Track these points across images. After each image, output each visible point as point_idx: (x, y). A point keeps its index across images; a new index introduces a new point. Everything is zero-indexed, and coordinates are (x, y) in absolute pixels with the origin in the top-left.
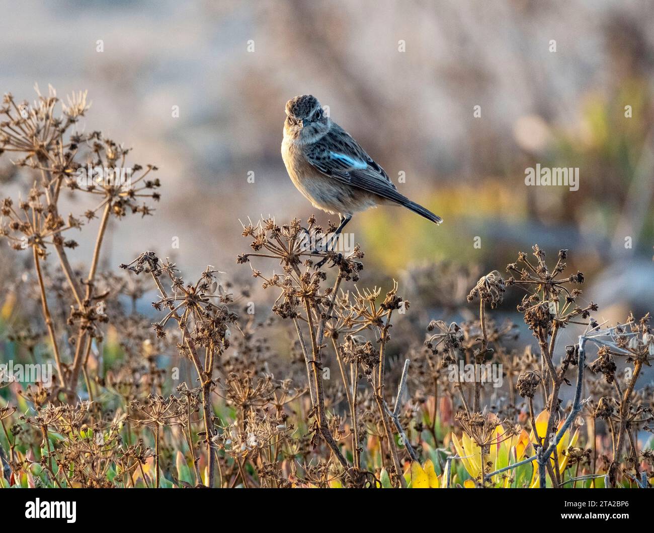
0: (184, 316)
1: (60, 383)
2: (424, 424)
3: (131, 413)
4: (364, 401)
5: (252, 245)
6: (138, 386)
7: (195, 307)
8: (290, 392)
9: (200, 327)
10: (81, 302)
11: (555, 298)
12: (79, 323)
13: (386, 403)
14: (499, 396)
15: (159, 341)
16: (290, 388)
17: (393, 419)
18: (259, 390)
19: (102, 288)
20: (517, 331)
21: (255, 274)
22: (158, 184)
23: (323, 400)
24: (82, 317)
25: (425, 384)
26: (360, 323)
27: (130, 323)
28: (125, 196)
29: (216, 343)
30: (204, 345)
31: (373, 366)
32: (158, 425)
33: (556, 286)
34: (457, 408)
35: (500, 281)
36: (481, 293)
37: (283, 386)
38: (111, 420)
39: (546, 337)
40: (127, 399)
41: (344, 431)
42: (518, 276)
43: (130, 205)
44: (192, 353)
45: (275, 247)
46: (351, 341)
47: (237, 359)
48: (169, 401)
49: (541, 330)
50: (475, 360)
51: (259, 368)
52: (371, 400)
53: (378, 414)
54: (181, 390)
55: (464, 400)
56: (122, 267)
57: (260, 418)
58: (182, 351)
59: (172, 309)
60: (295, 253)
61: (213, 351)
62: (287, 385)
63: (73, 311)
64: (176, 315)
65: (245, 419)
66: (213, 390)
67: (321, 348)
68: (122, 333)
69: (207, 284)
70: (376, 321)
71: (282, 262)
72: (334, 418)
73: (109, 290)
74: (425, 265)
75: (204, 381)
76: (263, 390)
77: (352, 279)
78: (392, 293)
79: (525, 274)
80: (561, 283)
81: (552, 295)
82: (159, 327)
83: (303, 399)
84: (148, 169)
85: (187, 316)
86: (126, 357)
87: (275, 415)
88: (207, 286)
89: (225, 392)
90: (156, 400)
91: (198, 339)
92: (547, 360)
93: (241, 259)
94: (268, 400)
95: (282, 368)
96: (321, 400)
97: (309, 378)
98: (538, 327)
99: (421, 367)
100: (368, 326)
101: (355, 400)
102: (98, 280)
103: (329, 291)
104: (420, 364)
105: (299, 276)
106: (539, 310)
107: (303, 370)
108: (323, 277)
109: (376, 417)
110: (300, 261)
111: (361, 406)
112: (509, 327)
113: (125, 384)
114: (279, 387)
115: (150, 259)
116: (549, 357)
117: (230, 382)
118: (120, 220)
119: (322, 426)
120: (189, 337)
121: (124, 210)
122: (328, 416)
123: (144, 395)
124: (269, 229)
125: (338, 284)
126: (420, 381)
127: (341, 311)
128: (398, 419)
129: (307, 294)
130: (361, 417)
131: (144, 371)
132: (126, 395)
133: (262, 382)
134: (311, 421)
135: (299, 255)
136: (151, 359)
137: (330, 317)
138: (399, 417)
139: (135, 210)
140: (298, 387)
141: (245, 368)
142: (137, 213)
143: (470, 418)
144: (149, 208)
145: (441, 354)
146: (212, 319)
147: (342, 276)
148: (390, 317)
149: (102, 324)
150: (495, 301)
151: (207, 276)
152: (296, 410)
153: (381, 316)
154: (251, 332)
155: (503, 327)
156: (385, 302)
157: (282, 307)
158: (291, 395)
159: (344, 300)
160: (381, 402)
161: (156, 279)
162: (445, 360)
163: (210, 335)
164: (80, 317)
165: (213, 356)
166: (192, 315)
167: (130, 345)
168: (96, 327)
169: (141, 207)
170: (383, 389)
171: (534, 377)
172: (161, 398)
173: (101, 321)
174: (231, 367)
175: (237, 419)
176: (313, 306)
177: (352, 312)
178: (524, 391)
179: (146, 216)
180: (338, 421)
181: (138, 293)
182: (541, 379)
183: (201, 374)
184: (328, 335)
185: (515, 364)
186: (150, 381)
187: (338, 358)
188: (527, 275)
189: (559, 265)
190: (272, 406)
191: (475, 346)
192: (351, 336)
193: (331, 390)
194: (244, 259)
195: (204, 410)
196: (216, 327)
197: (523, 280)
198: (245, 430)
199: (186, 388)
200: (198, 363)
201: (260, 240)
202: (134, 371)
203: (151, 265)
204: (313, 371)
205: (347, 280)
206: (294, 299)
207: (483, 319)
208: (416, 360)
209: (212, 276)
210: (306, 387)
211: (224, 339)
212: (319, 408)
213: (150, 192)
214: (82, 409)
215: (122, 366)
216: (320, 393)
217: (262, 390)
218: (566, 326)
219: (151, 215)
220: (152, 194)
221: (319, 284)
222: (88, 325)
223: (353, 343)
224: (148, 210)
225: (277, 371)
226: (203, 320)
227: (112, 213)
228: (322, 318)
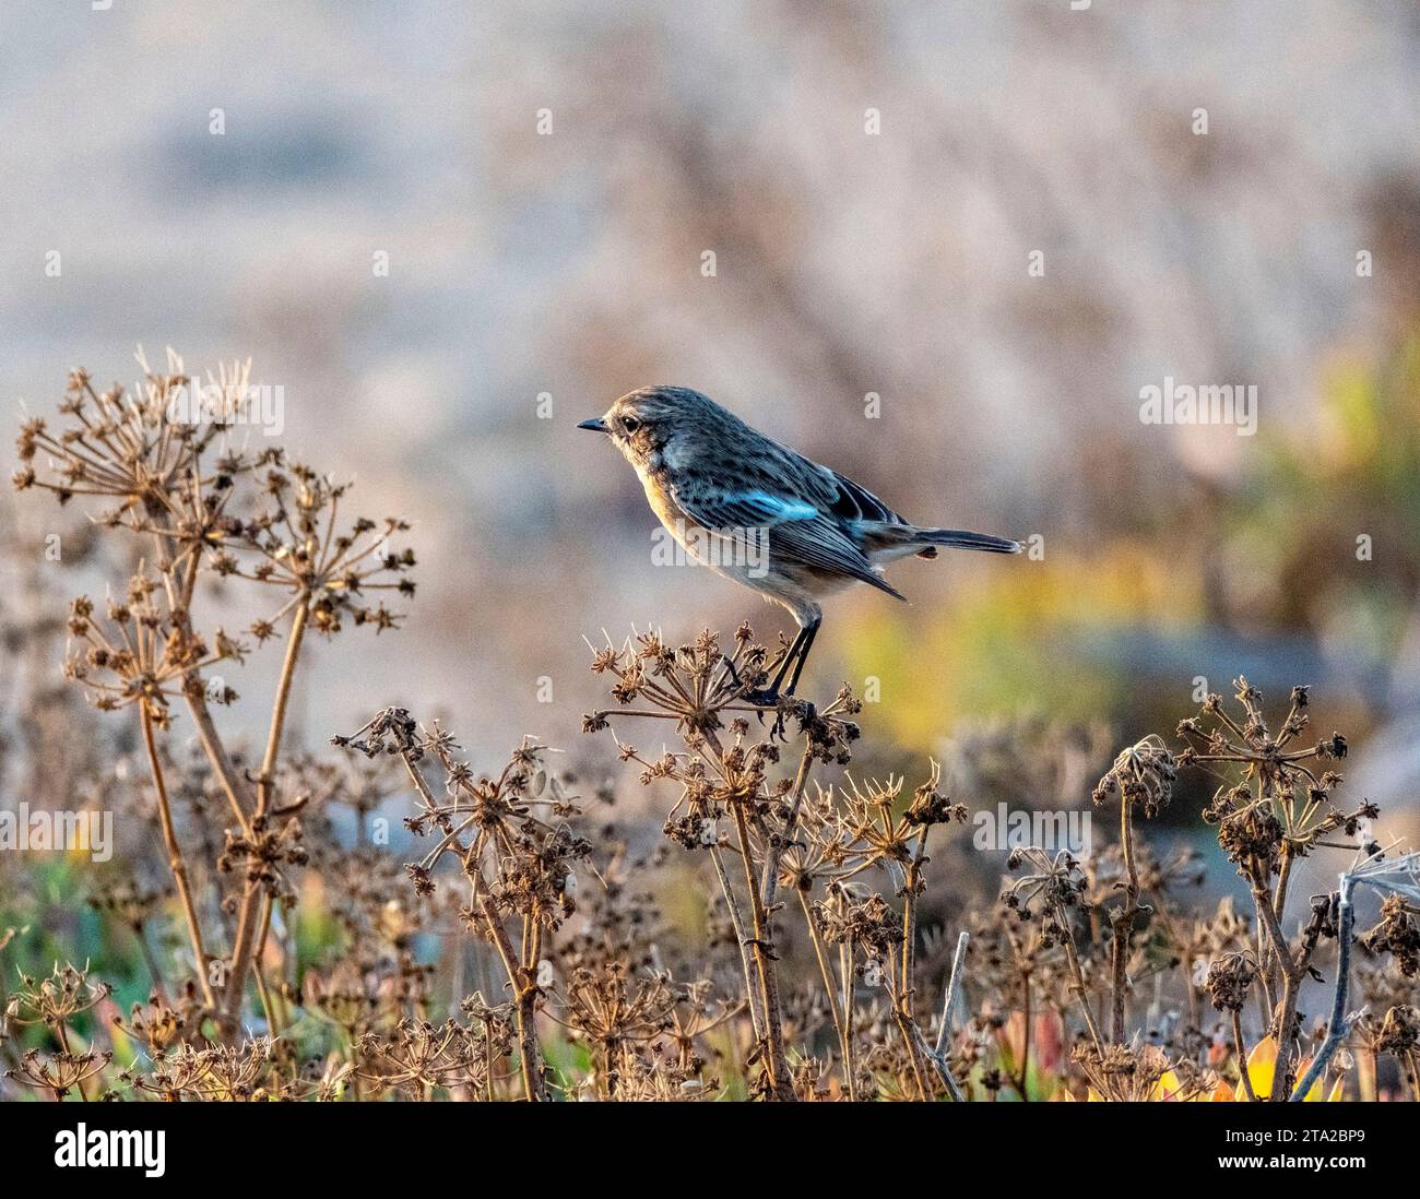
0: (475, 848)
1: (205, 1000)
2: (1003, 1073)
3: (361, 1060)
4: (871, 1025)
5: (615, 692)
6: (374, 1003)
7: (498, 827)
8: (708, 1008)
9: (511, 871)
10: (248, 822)
11: (1285, 792)
12: (245, 867)
13: (919, 1029)
14: (1164, 1010)
15: (419, 903)
16: (707, 1001)
17: (935, 1063)
18: (641, 1004)
19: (291, 789)
20: (1201, 866)
21: (625, 754)
22: (410, 562)
23: (779, 1024)
24: (249, 853)
25: (1002, 985)
26: (860, 856)
27: (353, 865)
28: (340, 588)
29: (546, 904)
30: (519, 910)
31: (887, 948)
32: (422, 1087)
33: (1286, 765)
34: (1074, 1038)
35: (1164, 758)
36: (1122, 784)
37: (693, 996)
38: (317, 1077)
39: (1268, 877)
40: (352, 1030)
41: (829, 1092)
42: (1202, 746)
43: (349, 607)
44: (495, 926)
45: (665, 694)
46: (839, 895)
47: (589, 940)
48: (444, 1033)
49: (1255, 862)
50: (1113, 932)
51: (638, 959)
52: (884, 1023)
53: (903, 1053)
54: (471, 1009)
55: (1091, 1019)
56: (337, 743)
57: (645, 1067)
58: (472, 923)
59: (449, 831)
60: (709, 707)
61: (539, 922)
62: (701, 994)
63: (230, 841)
64: (458, 845)
65: (610, 1069)
66: (540, 1007)
67: (772, 910)
68: (336, 887)
69: (522, 778)
70: (894, 851)
71: (680, 726)
72: (806, 1064)
73: (308, 793)
74: (992, 726)
75: (520, 987)
76: (649, 1006)
77: (835, 760)
78: (929, 789)
79: (1218, 739)
80: (1298, 759)
81: (1278, 787)
82: (420, 872)
83: (736, 1024)
84: (387, 527)
85: (483, 846)
86: (347, 939)
87: (678, 1061)
88: (524, 780)
89: (565, 1013)
90: (416, 1031)
91: (507, 896)
92: (1271, 928)
93: (590, 723)
94: (662, 1027)
95: (690, 959)
96: (775, 1025)
97: (747, 978)
98: (1249, 857)
99: (994, 948)
100: (877, 861)
101: (850, 1022)
102: (283, 774)
103: (787, 786)
104: (990, 942)
105: (720, 755)
106: (1250, 819)
107: (736, 961)
108: (771, 757)
109: (897, 1058)
110: (719, 723)
111: (864, 1036)
112: (1184, 859)
113: (347, 1000)
114: (685, 999)
115: (399, 723)
116: (1274, 920)
117: (576, 988)
118: (330, 640)
119: (777, 1082)
120: (487, 892)
121: (338, 617)
122: (792, 1059)
123: (388, 1021)
124: (650, 655)
125: (806, 771)
126: (991, 981)
127: (817, 829)
128: (947, 1063)
129: (737, 794)
130: (864, 1061)
131: (388, 970)
132: (347, 1022)
133: (647, 987)
134: (755, 1071)
135: (718, 709)
136: (401, 943)
137: (789, 844)
138: (949, 1059)
139: (361, 619)
140: (726, 998)
141: (608, 956)
142: (365, 625)
143: (1104, 1057)
144: (391, 614)
145: (1036, 920)
146: (535, 852)
147: (815, 753)
148: (924, 841)
149: (294, 868)
150: (1153, 799)
151: (525, 758)
152: (720, 1049)
153: (903, 838)
154: (619, 879)
155: (1169, 858)
156: (912, 809)
157: (684, 825)
158: (710, 1016)
159: (823, 806)
160: (908, 1027)
161: (412, 767)
162: (1047, 932)
163: (533, 887)
164: (245, 854)
165: (539, 933)
166: (491, 845)
167: (354, 914)
168: (282, 874)
169: (375, 612)
170: (912, 1000)
171: (1243, 967)
172: (429, 1027)
173: (291, 862)
174: (578, 957)
175: (593, 1070)
176: (753, 820)
177: (841, 830)
178: (1222, 997)
179: (386, 630)
180: (814, 1069)
181: (371, 801)
182: (1258, 970)
183: (514, 974)
184: (789, 882)
185: (1197, 938)
186: (399, 992)
187: (812, 933)
188: (1223, 743)
189: (1292, 720)
190: (668, 1039)
191: (1112, 901)
192: (840, 883)
193: (797, 1003)
194: (597, 723)
195: (522, 1052)
196: (546, 869)
197: (1214, 753)
198: (612, 1093)
199: (481, 1004)
200: (507, 948)
201: (632, 678)
202: (365, 970)
203: (399, 737)
204: (756, 962)
205: (824, 762)
206: (711, 805)
207: (1129, 840)
208: (981, 934)
209: (533, 758)
210: (743, 997)
211: (564, 896)
212: (770, 1042)
213: (395, 577)
214: (255, 1054)
215: (338, 959)
216: (771, 1011)
217: (646, 1005)
218: (1309, 852)
219: (397, 628)
220: (398, 583)
221: (763, 772)
222: (264, 870)
223: (844, 899)
224: (389, 618)
225: (677, 964)
226: (515, 854)
227: (310, 626)
228: (773, 845)
